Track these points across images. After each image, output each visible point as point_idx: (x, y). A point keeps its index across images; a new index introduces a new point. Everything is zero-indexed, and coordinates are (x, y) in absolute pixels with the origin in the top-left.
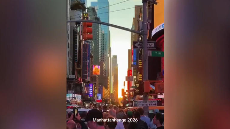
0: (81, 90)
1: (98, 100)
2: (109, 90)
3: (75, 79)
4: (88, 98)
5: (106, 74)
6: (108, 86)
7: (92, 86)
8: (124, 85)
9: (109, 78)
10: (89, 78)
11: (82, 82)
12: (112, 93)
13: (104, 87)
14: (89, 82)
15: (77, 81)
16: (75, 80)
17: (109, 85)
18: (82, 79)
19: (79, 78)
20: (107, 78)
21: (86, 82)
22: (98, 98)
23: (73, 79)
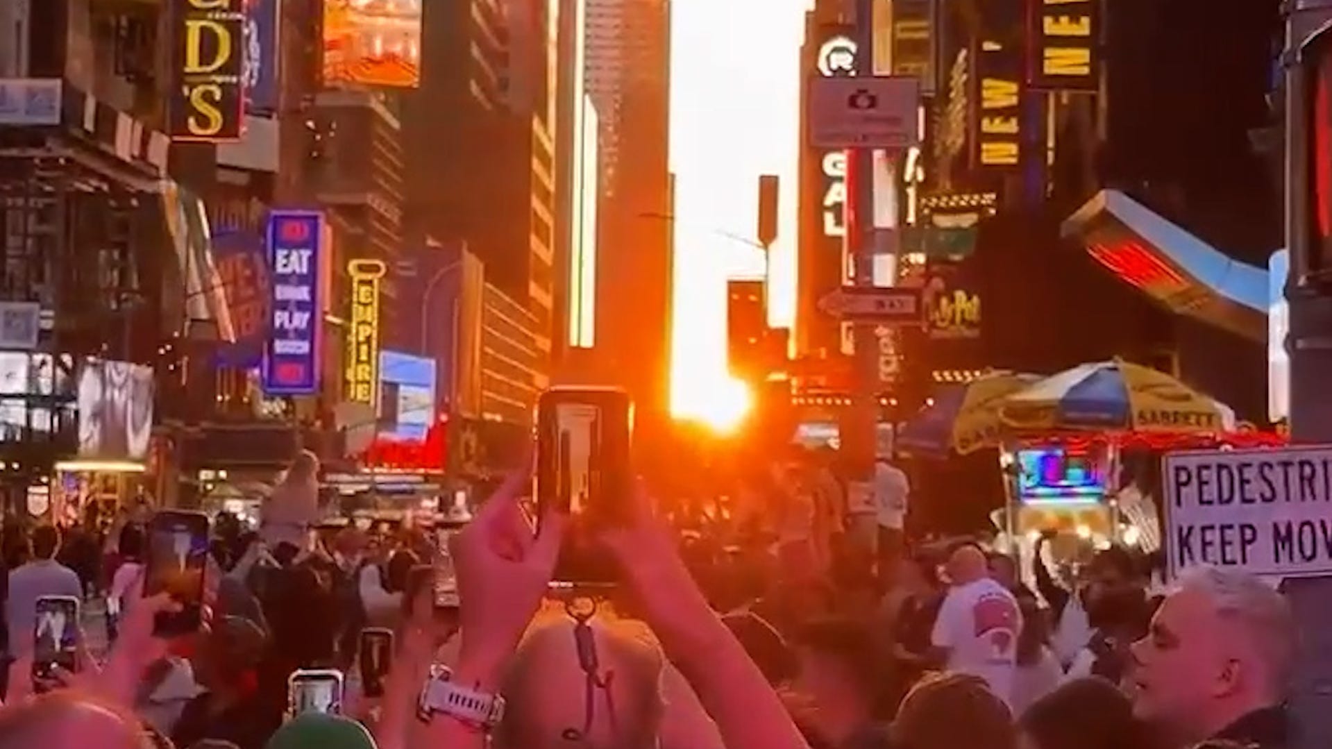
0: (151, 290)
1: (384, 435)
2: (547, 301)
3: (58, 132)
4: (252, 417)
5: (504, 85)
6: (534, 241)
7: (312, 243)
8: (767, 231)
9: (545, 135)
10: (272, 126)
11: (168, 187)
12: (587, 341)
13: (473, 267)
14: (261, 182)
15: (88, 172)
16: (63, 153)
17: (542, 230)
18: (160, 146)
19: (124, 122)
20: (527, 142)
21: (230, 191)
22: (389, 419)
23: (34, 136)
